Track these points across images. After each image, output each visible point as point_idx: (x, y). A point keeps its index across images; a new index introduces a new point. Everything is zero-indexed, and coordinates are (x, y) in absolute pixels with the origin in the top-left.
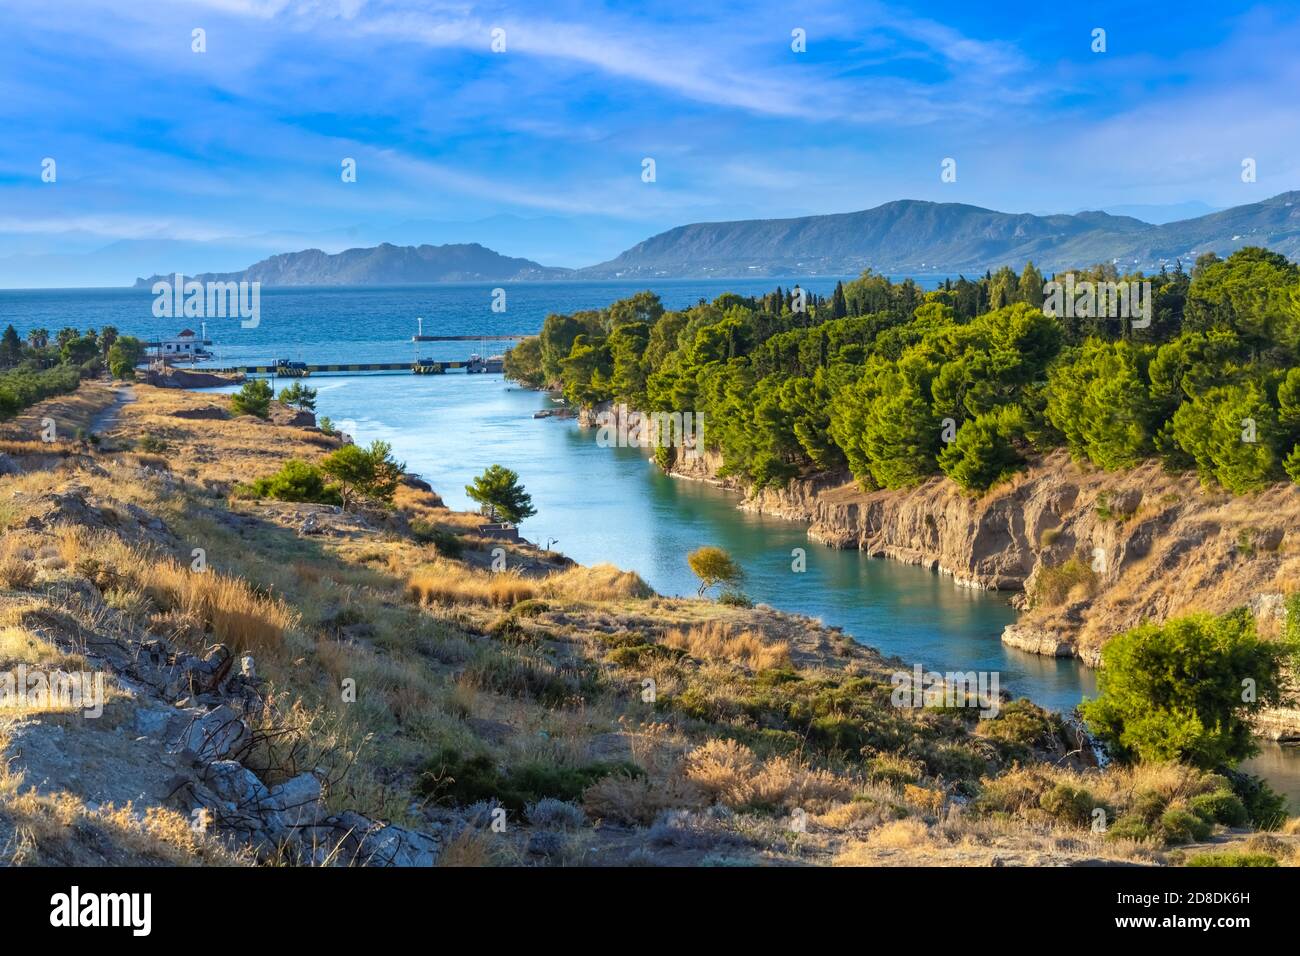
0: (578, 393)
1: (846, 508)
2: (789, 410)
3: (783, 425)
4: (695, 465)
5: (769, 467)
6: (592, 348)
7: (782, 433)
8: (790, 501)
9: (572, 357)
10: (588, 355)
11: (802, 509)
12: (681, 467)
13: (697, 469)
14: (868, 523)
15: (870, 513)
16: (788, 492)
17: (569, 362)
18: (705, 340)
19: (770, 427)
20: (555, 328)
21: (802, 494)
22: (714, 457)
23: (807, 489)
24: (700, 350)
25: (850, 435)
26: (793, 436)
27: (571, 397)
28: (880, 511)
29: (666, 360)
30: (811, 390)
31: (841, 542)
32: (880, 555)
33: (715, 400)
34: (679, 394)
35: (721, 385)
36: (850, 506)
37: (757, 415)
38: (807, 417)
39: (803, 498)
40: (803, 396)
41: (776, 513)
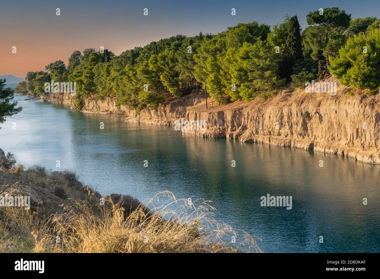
0: (39, 90)
1: (216, 114)
2: (154, 70)
3: (153, 77)
4: (94, 107)
5: (149, 98)
6: (43, 76)
7: (153, 81)
8: (158, 116)
9: (37, 78)
10: (42, 78)
11: (165, 119)
12: (87, 108)
13: (95, 108)
14: (232, 122)
15: (234, 116)
16: (157, 111)
17: (36, 80)
18: (94, 57)
19: (147, 78)
20: (30, 76)
21: (165, 112)
22: (103, 102)
23: (168, 109)
24: (92, 61)
25: (211, 72)
26: (160, 82)
27: (37, 91)
28: (241, 114)
29: (76, 68)
30: (166, 59)
31: (215, 134)
32: (250, 142)
33: (105, 76)
34: (86, 77)
35: (108, 69)
36: (219, 113)
37: (138, 72)
38: (165, 73)
39: (166, 114)
40: (162, 62)
41: (147, 122)
